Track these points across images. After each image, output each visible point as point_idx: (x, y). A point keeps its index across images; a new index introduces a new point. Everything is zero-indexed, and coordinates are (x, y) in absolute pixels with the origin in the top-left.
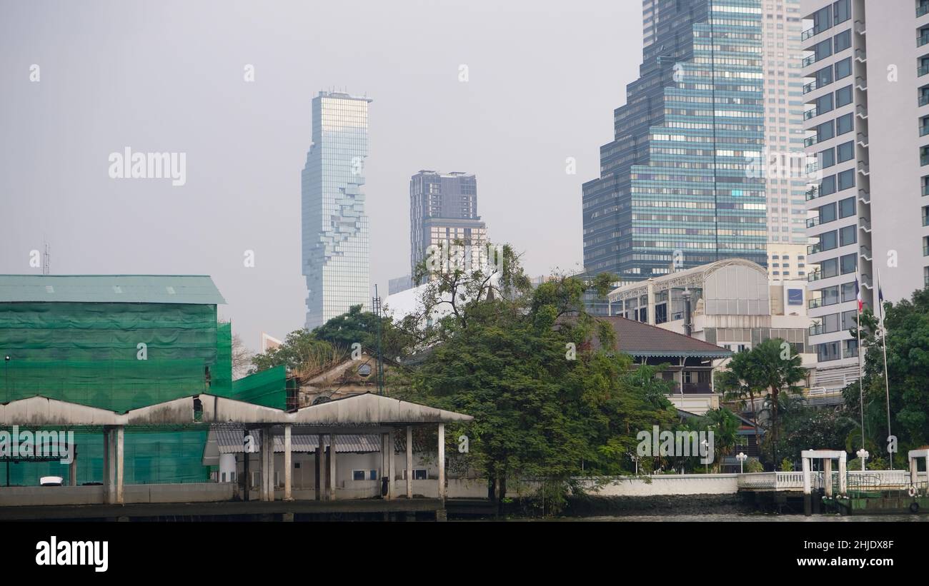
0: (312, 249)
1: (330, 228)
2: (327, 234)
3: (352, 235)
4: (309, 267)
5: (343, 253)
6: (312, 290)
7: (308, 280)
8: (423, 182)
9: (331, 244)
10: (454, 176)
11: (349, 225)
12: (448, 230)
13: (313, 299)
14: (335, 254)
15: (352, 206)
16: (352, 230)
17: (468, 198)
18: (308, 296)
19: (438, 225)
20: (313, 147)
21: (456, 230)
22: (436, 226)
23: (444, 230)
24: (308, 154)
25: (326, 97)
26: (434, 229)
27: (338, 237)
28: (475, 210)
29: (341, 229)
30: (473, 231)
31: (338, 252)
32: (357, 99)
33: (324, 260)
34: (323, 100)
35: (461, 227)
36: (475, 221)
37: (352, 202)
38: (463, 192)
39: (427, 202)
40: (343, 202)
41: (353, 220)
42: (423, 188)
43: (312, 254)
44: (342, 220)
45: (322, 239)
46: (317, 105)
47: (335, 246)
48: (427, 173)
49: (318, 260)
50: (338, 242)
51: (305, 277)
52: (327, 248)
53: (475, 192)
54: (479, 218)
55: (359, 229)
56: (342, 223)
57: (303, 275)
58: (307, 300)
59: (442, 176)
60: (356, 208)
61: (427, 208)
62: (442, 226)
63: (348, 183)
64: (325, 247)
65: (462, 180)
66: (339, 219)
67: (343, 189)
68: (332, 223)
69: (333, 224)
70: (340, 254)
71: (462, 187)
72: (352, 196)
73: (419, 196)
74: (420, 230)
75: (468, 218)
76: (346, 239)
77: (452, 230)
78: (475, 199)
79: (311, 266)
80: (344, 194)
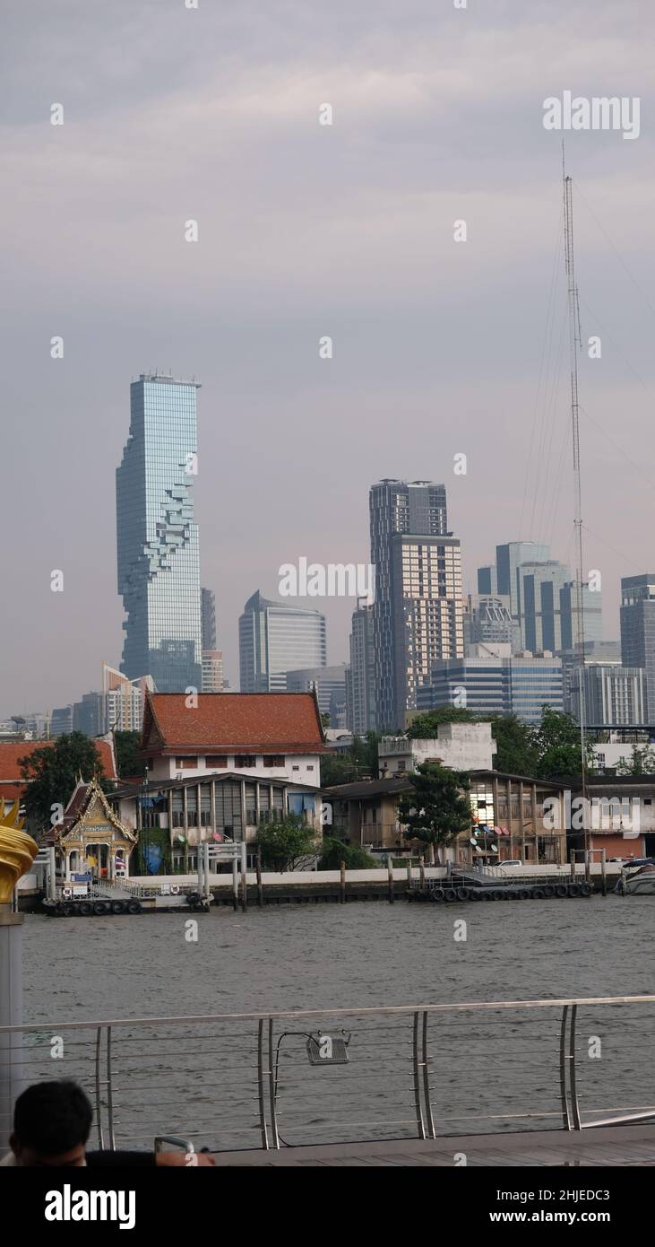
0: (133, 564)
1: (156, 538)
2: (151, 545)
3: (180, 546)
4: (126, 584)
5: (170, 567)
6: (131, 612)
7: (125, 600)
8: (390, 495)
9: (156, 557)
10: (421, 486)
11: (177, 534)
12: (420, 548)
13: (133, 624)
14: (160, 569)
15: (179, 512)
16: (180, 540)
17: (437, 511)
18: (126, 619)
19: (410, 542)
20: (130, 441)
21: (429, 549)
22: (407, 544)
23: (415, 548)
24: (125, 449)
25: (148, 381)
26: (405, 547)
27: (164, 549)
28: (445, 525)
29: (168, 539)
30: (447, 549)
31: (164, 567)
32: (181, 384)
33: (148, 576)
34: (146, 385)
35: (433, 545)
36: (447, 538)
37: (178, 507)
38: (432, 504)
39: (394, 516)
40: (169, 507)
41: (181, 528)
42: (390, 500)
43: (132, 570)
44: (169, 528)
45: (146, 551)
46: (137, 392)
47: (160, 561)
48: (392, 483)
49: (140, 577)
50: (165, 555)
51: (122, 597)
52: (152, 562)
53: (444, 505)
54: (451, 534)
55: (187, 539)
56: (169, 532)
57: (119, 593)
58: (124, 624)
59: (409, 486)
60: (184, 514)
61: (394, 523)
62: (414, 544)
63: (176, 485)
64: (149, 560)
65: (431, 490)
66: (165, 528)
67: (169, 492)
68: (158, 531)
69: (158, 535)
70: (167, 569)
71: (431, 498)
72: (180, 500)
73: (383, 508)
74: (385, 548)
75: (438, 534)
76: (173, 550)
77: (424, 548)
78: (445, 512)
79: (130, 583)
80: (171, 496)
